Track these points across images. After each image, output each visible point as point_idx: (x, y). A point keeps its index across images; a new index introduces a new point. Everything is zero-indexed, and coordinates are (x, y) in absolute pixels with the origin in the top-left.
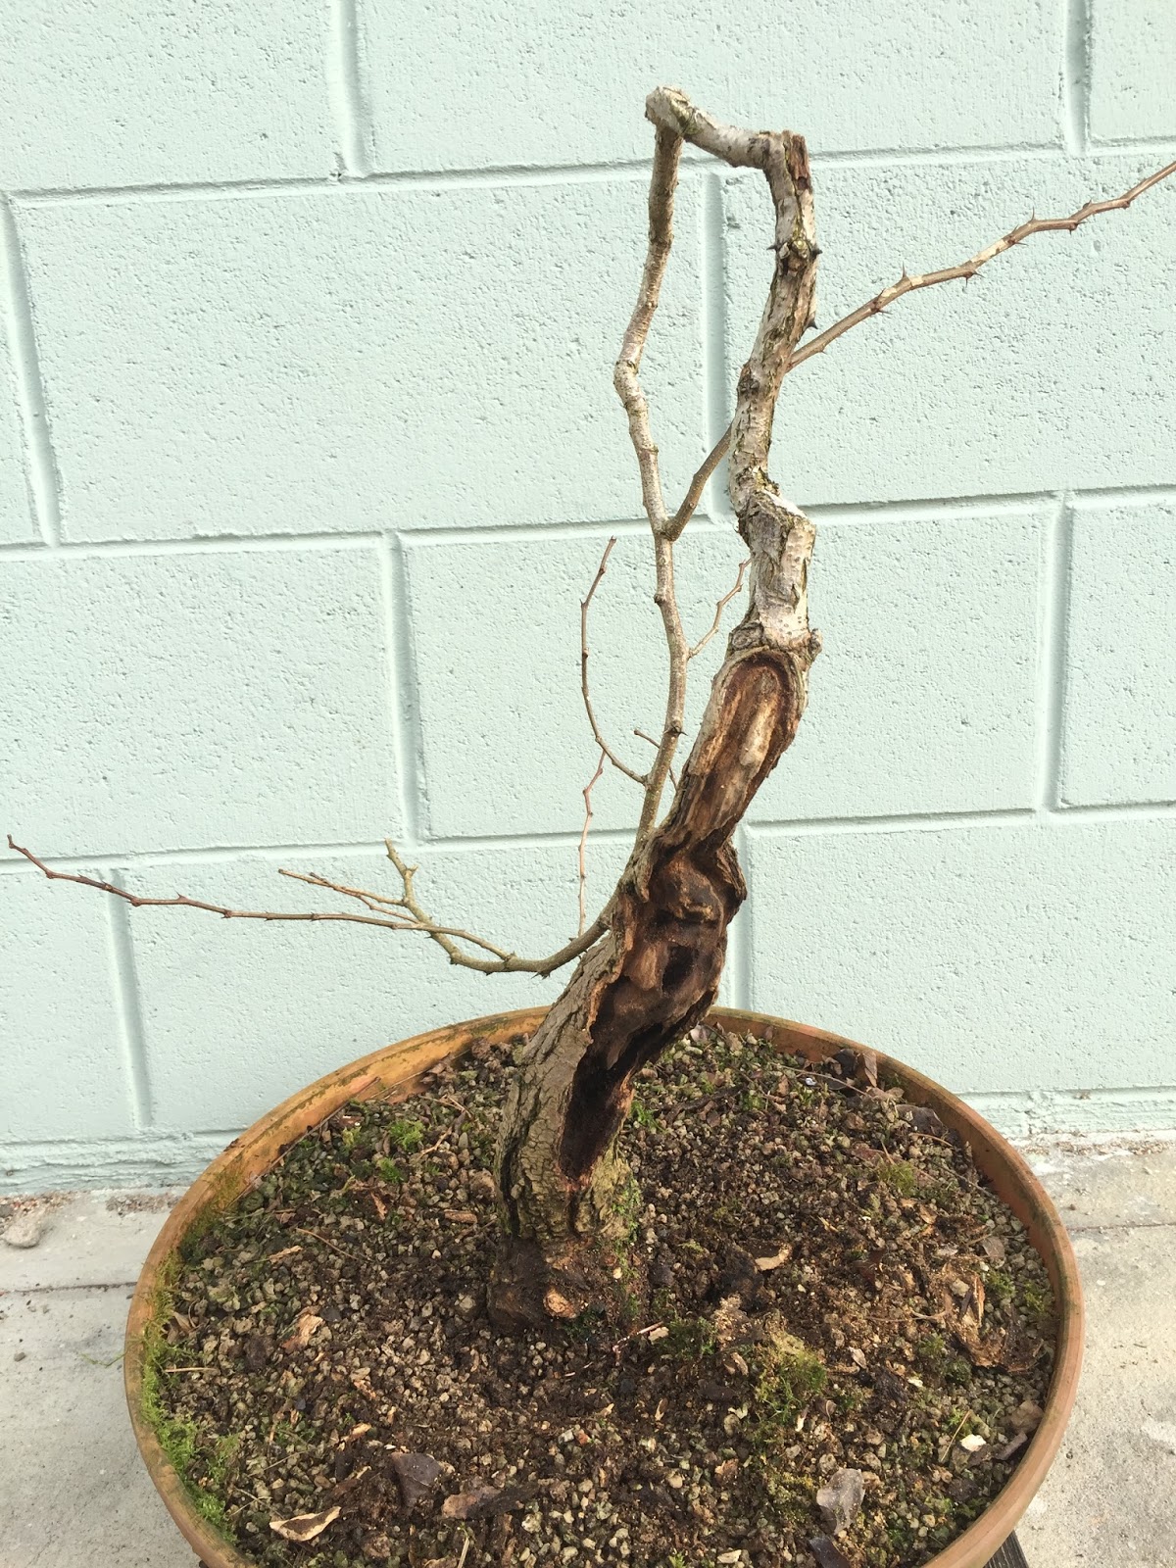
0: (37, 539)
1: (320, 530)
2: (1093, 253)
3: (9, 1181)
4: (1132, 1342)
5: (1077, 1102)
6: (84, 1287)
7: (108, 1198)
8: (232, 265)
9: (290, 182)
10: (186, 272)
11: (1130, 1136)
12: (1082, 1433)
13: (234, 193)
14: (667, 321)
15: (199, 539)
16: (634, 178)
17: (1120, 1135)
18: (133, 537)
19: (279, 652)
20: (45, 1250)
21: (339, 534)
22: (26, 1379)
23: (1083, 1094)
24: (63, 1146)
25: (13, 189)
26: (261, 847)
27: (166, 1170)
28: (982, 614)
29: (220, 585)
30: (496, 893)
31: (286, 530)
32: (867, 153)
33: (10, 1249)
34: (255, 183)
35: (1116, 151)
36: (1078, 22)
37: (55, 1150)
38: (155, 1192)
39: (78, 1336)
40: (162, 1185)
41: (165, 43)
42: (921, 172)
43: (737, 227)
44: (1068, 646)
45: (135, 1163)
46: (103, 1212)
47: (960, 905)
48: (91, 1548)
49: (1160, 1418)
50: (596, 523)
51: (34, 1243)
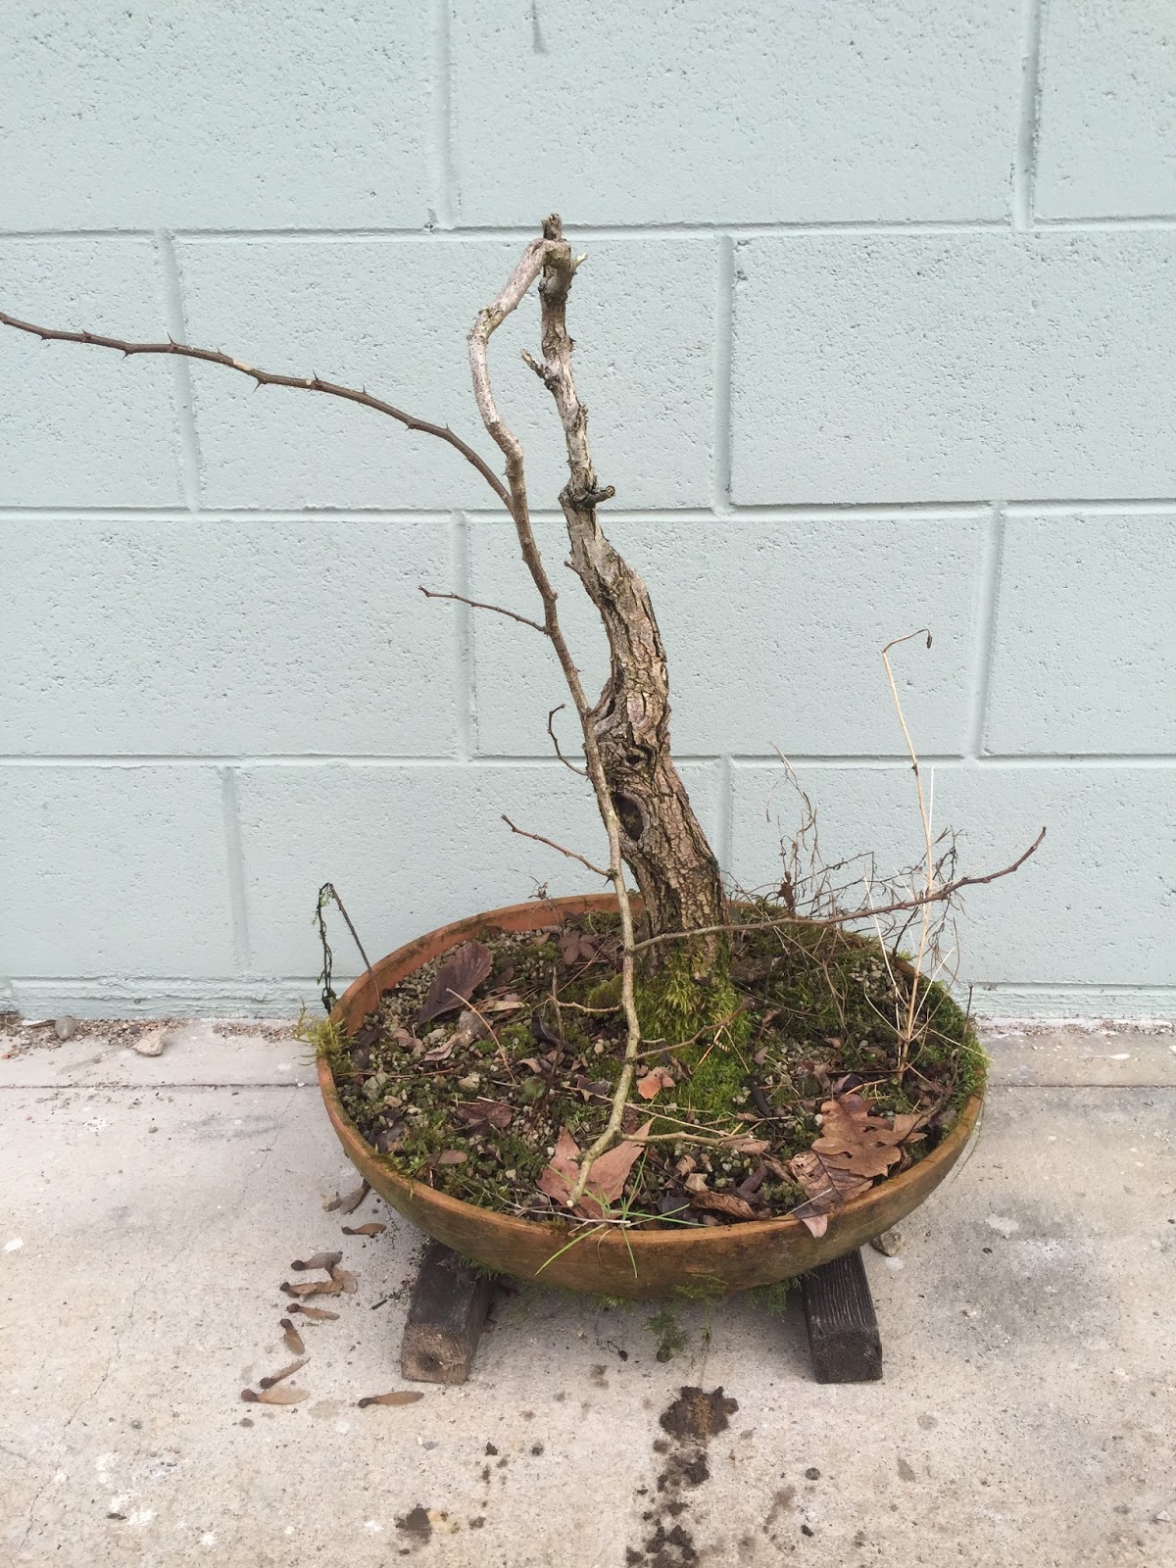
0: (182, 505)
1: (402, 507)
2: (1032, 310)
3: (137, 1007)
4: (992, 1164)
5: (986, 992)
6: (199, 1086)
7: (214, 1025)
8: (343, 295)
9: (393, 231)
10: (307, 299)
11: (1027, 1021)
12: (940, 1221)
13: (348, 238)
14: (685, 352)
15: (308, 510)
16: (665, 237)
17: (1019, 1020)
18: (256, 507)
19: (365, 602)
20: (167, 1058)
21: (418, 511)
22: (159, 1145)
23: (992, 986)
24: (179, 982)
25: (173, 227)
26: (344, 756)
27: (260, 1006)
28: (928, 597)
29: (322, 547)
30: (528, 802)
31: (377, 506)
32: (853, 224)
33: (140, 1057)
34: (365, 231)
35: (1056, 228)
36: (1029, 122)
37: (175, 985)
38: (251, 1022)
39: (197, 1118)
40: (256, 1018)
41: (298, 117)
42: (895, 242)
43: (745, 279)
44: (996, 626)
45: (235, 998)
46: (211, 1035)
47: (899, 830)
48: (212, 1254)
49: (1001, 1215)
50: (622, 511)
51: (159, 1052)
